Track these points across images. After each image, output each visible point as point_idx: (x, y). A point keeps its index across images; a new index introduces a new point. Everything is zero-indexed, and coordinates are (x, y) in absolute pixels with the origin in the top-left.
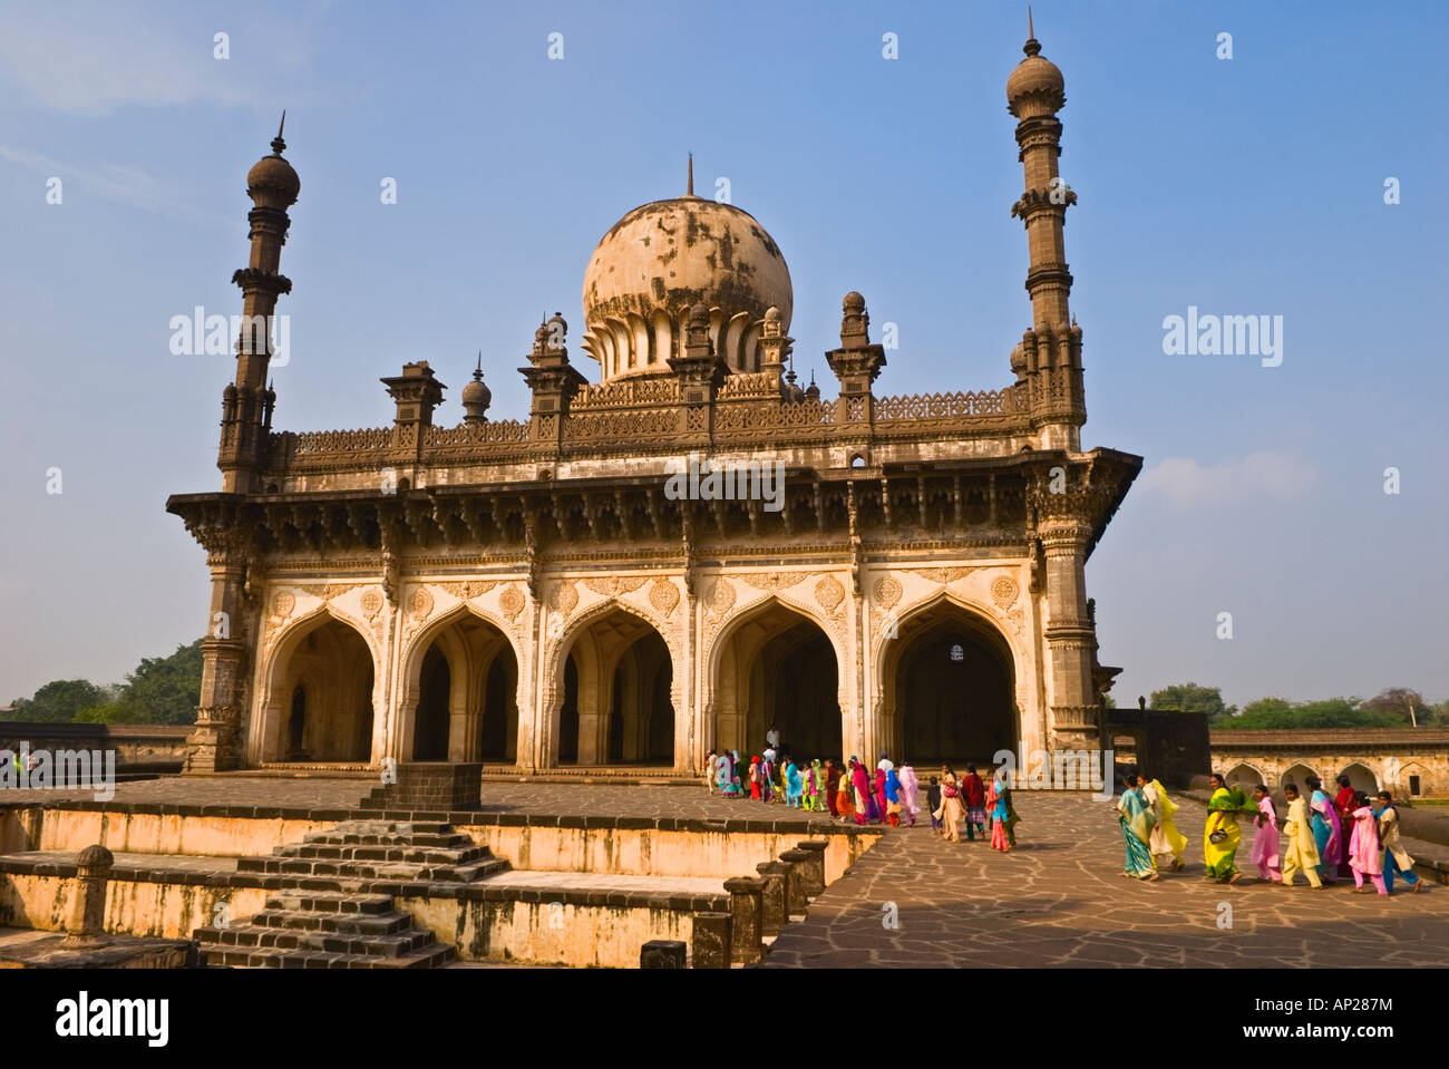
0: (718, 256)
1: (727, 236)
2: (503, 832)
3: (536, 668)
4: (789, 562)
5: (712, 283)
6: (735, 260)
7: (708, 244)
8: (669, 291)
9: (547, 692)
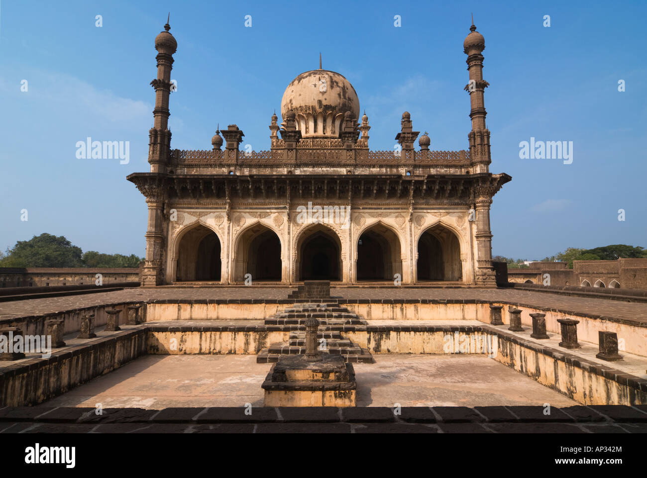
0: (341, 94)
1: (344, 86)
2: (360, 306)
3: (289, 245)
4: (385, 209)
5: (339, 104)
6: (347, 96)
7: (338, 89)
8: (324, 106)
9: (294, 254)
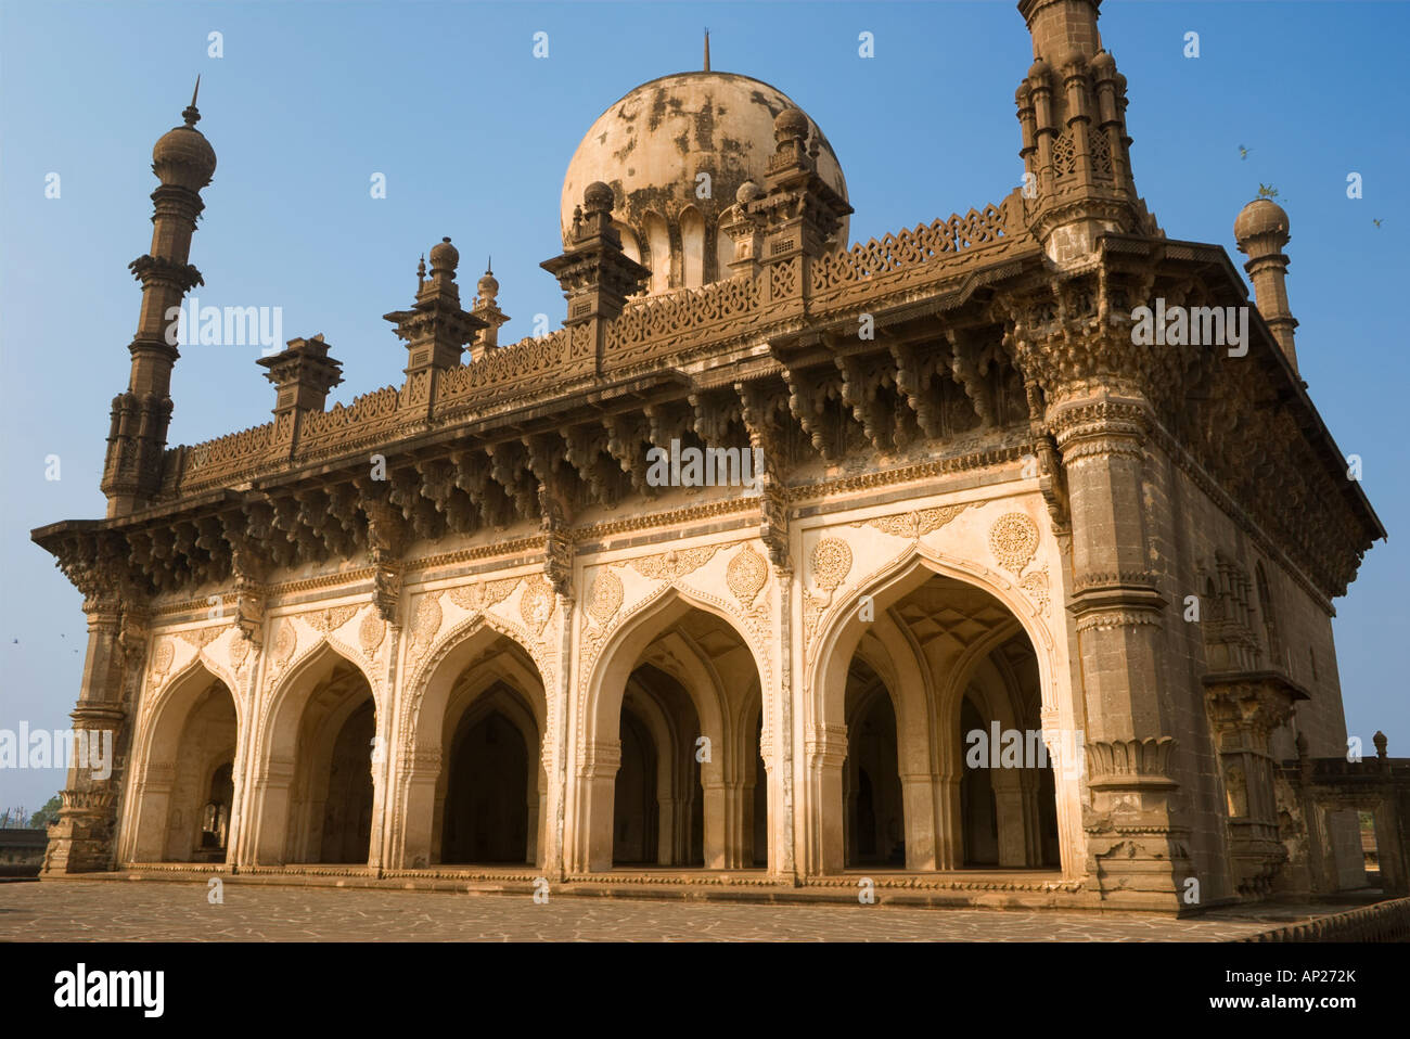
0: (691, 136)
1: (708, 108)
4: (691, 534)
6: (717, 137)
7: (679, 122)
9: (402, 756)
